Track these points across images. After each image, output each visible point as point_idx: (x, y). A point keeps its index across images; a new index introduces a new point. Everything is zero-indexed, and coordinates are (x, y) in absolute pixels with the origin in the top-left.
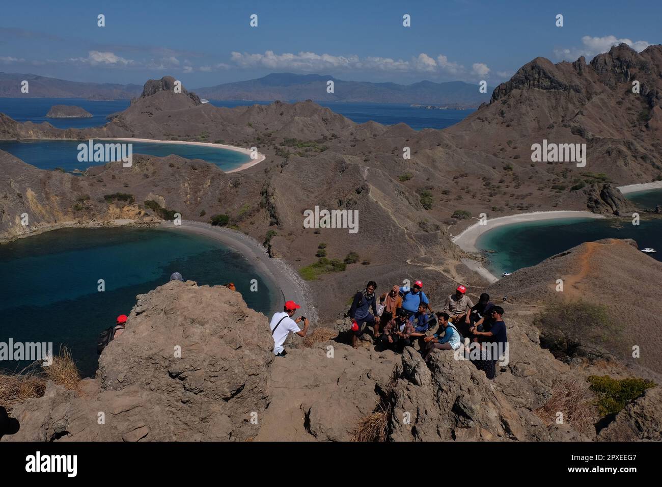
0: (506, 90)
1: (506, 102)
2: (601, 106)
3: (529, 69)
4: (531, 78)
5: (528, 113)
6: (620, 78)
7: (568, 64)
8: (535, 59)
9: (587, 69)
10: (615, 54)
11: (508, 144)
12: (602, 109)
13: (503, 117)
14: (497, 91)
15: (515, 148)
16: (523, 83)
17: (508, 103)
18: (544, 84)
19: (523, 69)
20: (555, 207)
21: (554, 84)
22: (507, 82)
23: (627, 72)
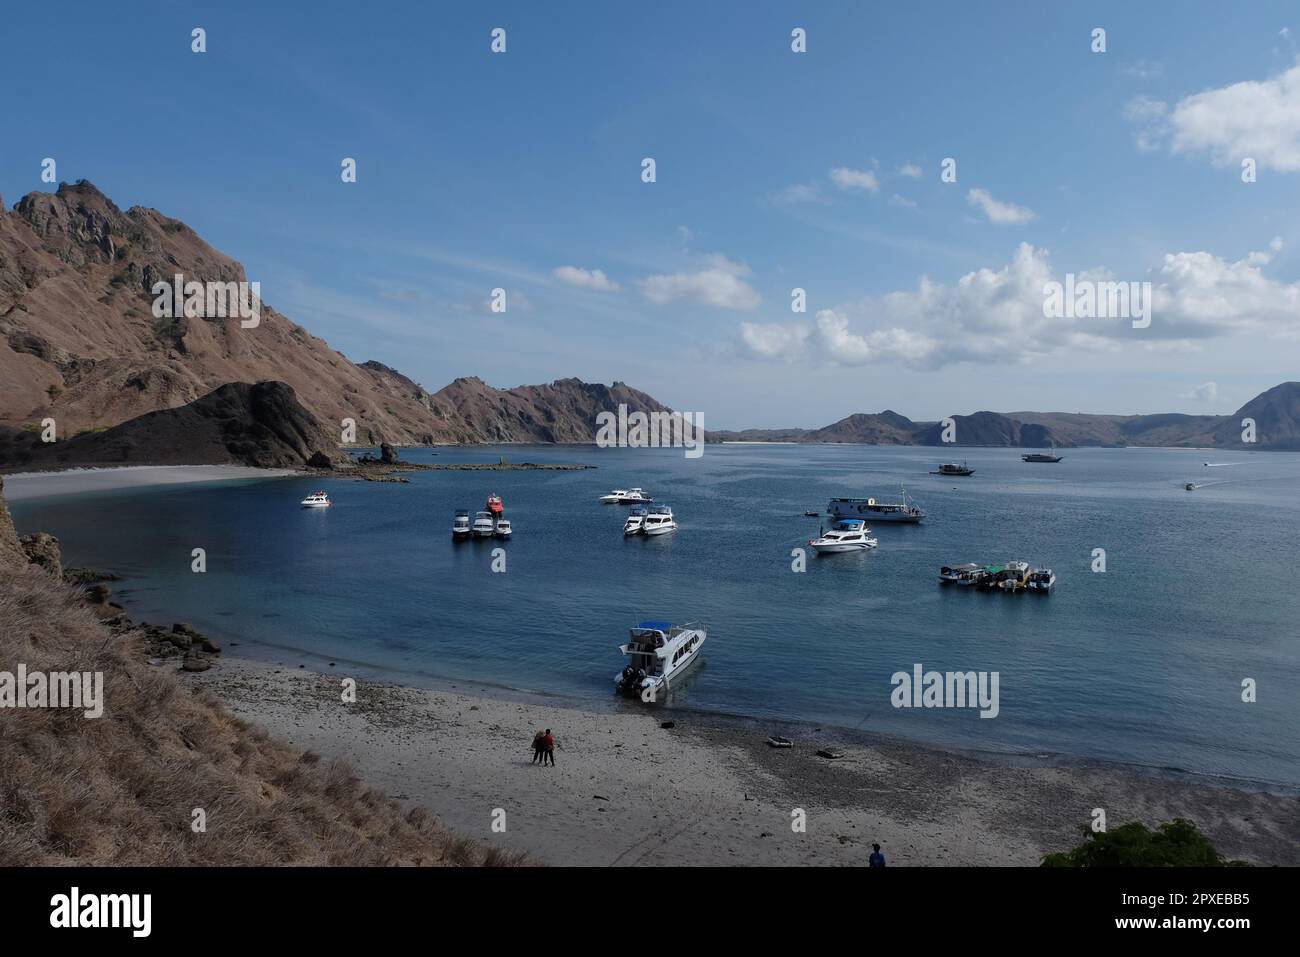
2: (67, 298)
6: (93, 252)
9: (9, 219)
10: (71, 199)
12: (73, 307)
23: (105, 241)
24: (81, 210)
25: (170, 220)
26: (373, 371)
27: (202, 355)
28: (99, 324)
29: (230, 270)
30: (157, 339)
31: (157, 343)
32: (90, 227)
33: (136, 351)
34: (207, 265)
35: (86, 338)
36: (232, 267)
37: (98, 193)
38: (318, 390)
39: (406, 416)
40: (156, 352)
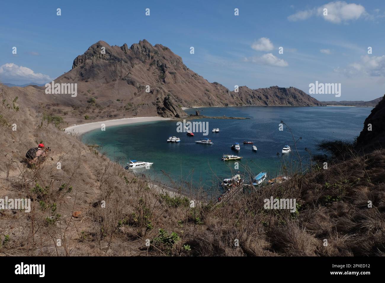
0: (82, 60)
1: (83, 68)
2: (140, 70)
3: (96, 47)
4: (98, 53)
5: (99, 74)
6: (146, 57)
7: (118, 47)
8: (99, 42)
9: (129, 51)
10: (142, 44)
11: (88, 92)
12: (141, 72)
13: (83, 76)
14: (76, 60)
15: (93, 94)
16: (93, 56)
17: (85, 67)
18: (106, 57)
19: (92, 47)
20: (134, 115)
21: (112, 57)
22: (82, 55)
23: (149, 54)
24: (144, 47)
25: (165, 47)
26: (215, 85)
27: (169, 83)
28: (146, 76)
29: (178, 59)
30: (159, 79)
31: (159, 80)
32: (146, 51)
33: (154, 83)
34: (172, 58)
35: (143, 80)
36: (179, 58)
37: (148, 42)
38: (197, 91)
39: (222, 98)
40: (158, 83)
